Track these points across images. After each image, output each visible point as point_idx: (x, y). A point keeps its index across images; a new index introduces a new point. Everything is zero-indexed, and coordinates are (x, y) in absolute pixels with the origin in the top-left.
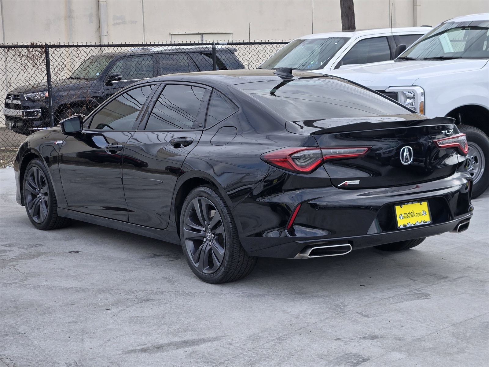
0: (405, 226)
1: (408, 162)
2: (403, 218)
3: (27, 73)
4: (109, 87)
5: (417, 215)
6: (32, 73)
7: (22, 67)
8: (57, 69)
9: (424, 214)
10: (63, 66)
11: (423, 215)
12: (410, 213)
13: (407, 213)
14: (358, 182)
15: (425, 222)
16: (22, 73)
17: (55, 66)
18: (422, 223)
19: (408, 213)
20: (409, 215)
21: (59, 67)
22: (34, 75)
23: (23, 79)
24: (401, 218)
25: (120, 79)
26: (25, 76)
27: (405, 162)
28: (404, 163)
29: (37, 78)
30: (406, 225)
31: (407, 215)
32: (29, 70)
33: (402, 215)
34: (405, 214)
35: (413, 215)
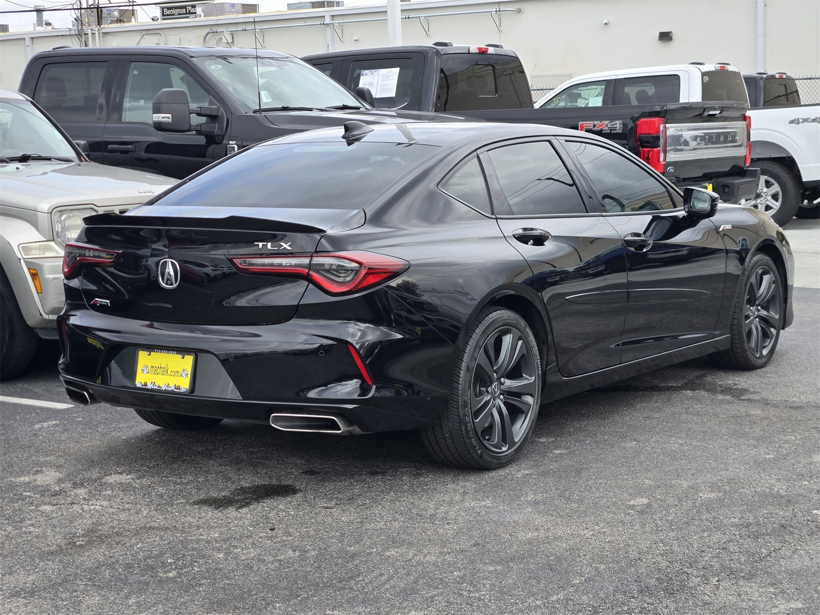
1: (171, 284)
2: (148, 372)
5: (172, 373)
9: (184, 376)
11: (182, 376)
12: (161, 368)
13: (156, 367)
15: (179, 389)
18: (174, 388)
19: (158, 367)
20: (159, 370)
24: (145, 372)
27: (167, 284)
28: (163, 285)
30: (147, 385)
31: (155, 370)
33: (147, 368)
34: (152, 367)
35: (165, 371)
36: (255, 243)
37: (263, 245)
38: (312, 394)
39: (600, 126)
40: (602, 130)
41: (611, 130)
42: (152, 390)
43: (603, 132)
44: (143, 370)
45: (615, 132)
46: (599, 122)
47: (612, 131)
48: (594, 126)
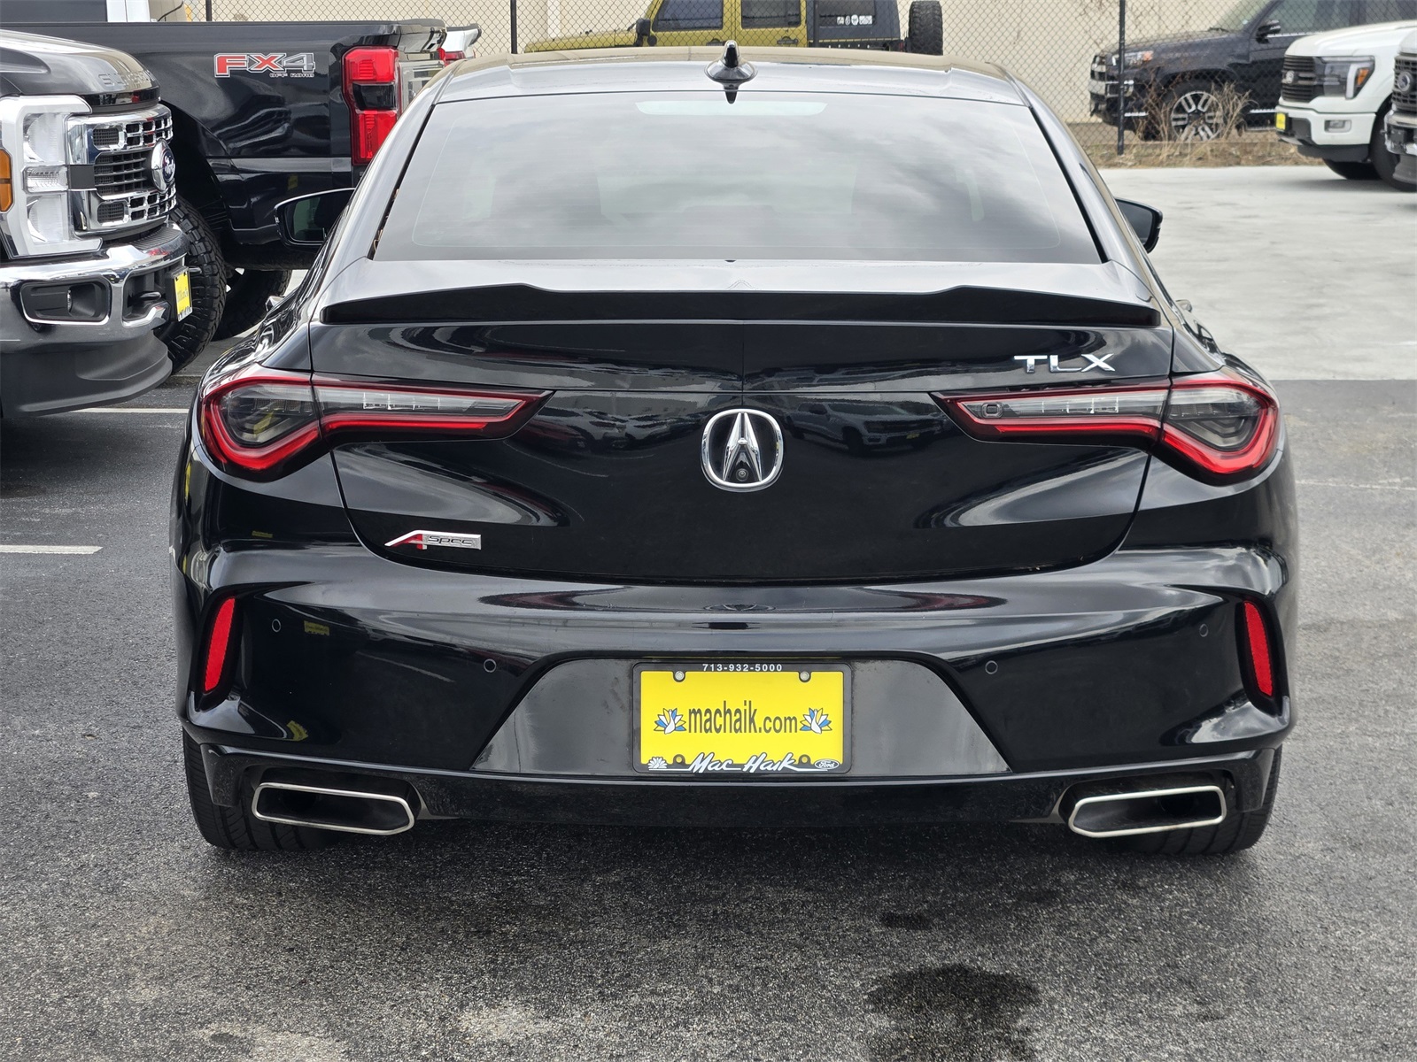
0: (683, 764)
1: (752, 477)
2: (680, 728)
3: (1087, 19)
4: (1264, 46)
5: (769, 725)
6: (1095, 19)
7: (1080, 10)
8: (1138, 13)
9: (815, 727)
10: (1149, 8)
11: (806, 728)
12: (727, 712)
13: (708, 711)
14: (473, 540)
15: (808, 765)
16: (1080, 19)
17: (1134, 9)
18: (786, 764)
19: (718, 711)
20: (720, 721)
21: (1141, 9)
22: (1098, 23)
23: (1080, 28)
24: (671, 727)
25: (1276, 32)
26: (1083, 24)
27: (732, 478)
28: (722, 482)
29: (1102, 28)
30: (687, 762)
31: (709, 720)
32: (1091, 14)
33: (674, 715)
34: (693, 712)
35: (744, 720)
36: (1017, 358)
37: (1036, 360)
38: (1206, 733)
39: (265, 62)
40: (268, 72)
41: (289, 72)
42: (707, 776)
43: (272, 76)
44: (659, 723)
45: (299, 75)
46: (261, 55)
47: (293, 75)
48: (251, 63)
